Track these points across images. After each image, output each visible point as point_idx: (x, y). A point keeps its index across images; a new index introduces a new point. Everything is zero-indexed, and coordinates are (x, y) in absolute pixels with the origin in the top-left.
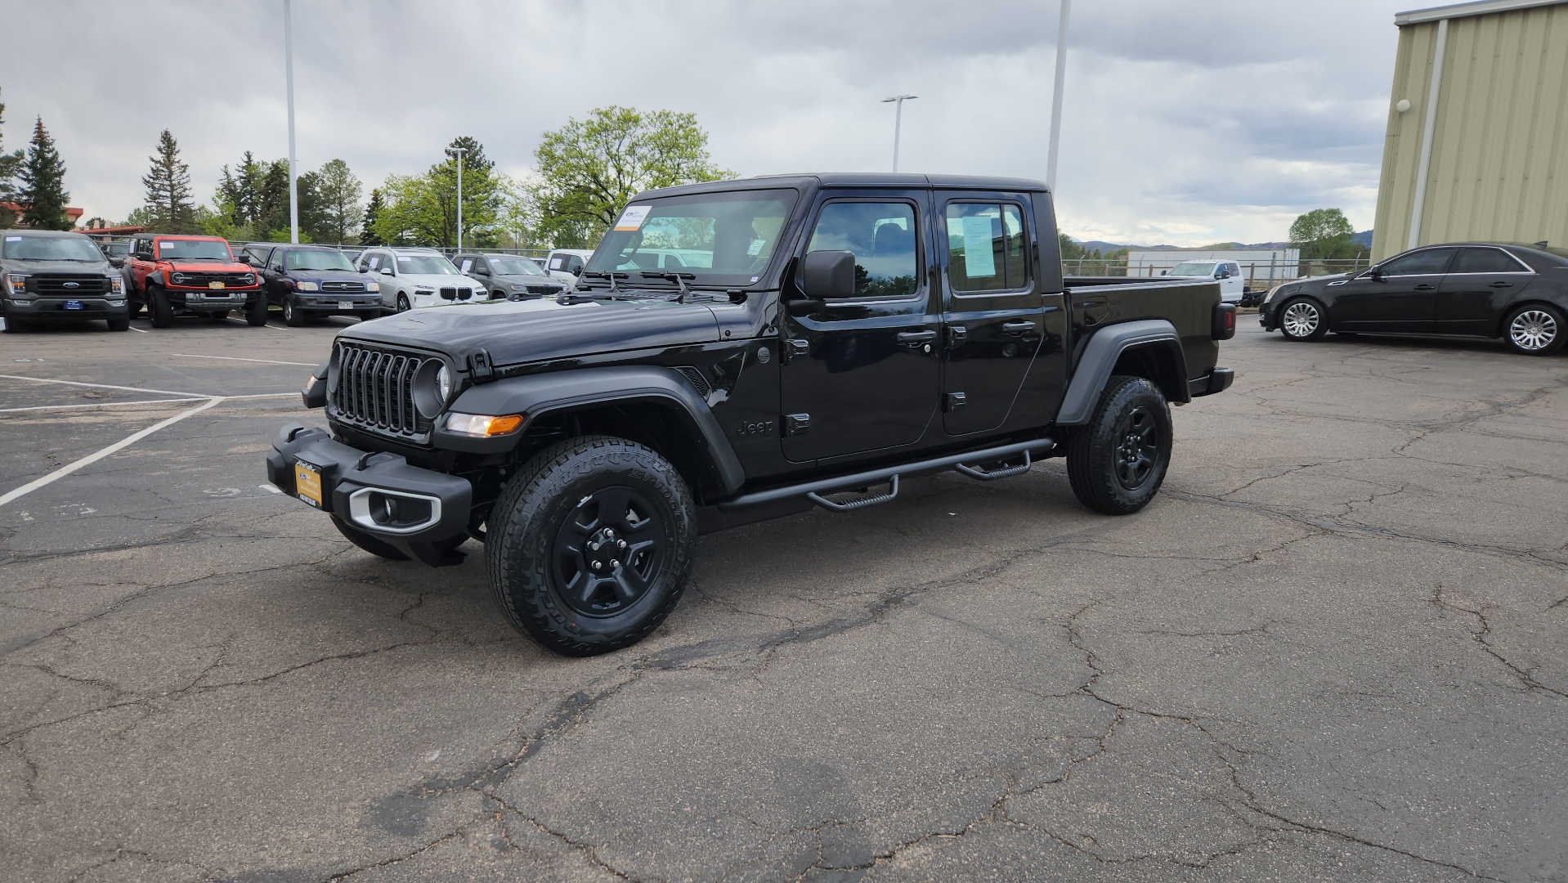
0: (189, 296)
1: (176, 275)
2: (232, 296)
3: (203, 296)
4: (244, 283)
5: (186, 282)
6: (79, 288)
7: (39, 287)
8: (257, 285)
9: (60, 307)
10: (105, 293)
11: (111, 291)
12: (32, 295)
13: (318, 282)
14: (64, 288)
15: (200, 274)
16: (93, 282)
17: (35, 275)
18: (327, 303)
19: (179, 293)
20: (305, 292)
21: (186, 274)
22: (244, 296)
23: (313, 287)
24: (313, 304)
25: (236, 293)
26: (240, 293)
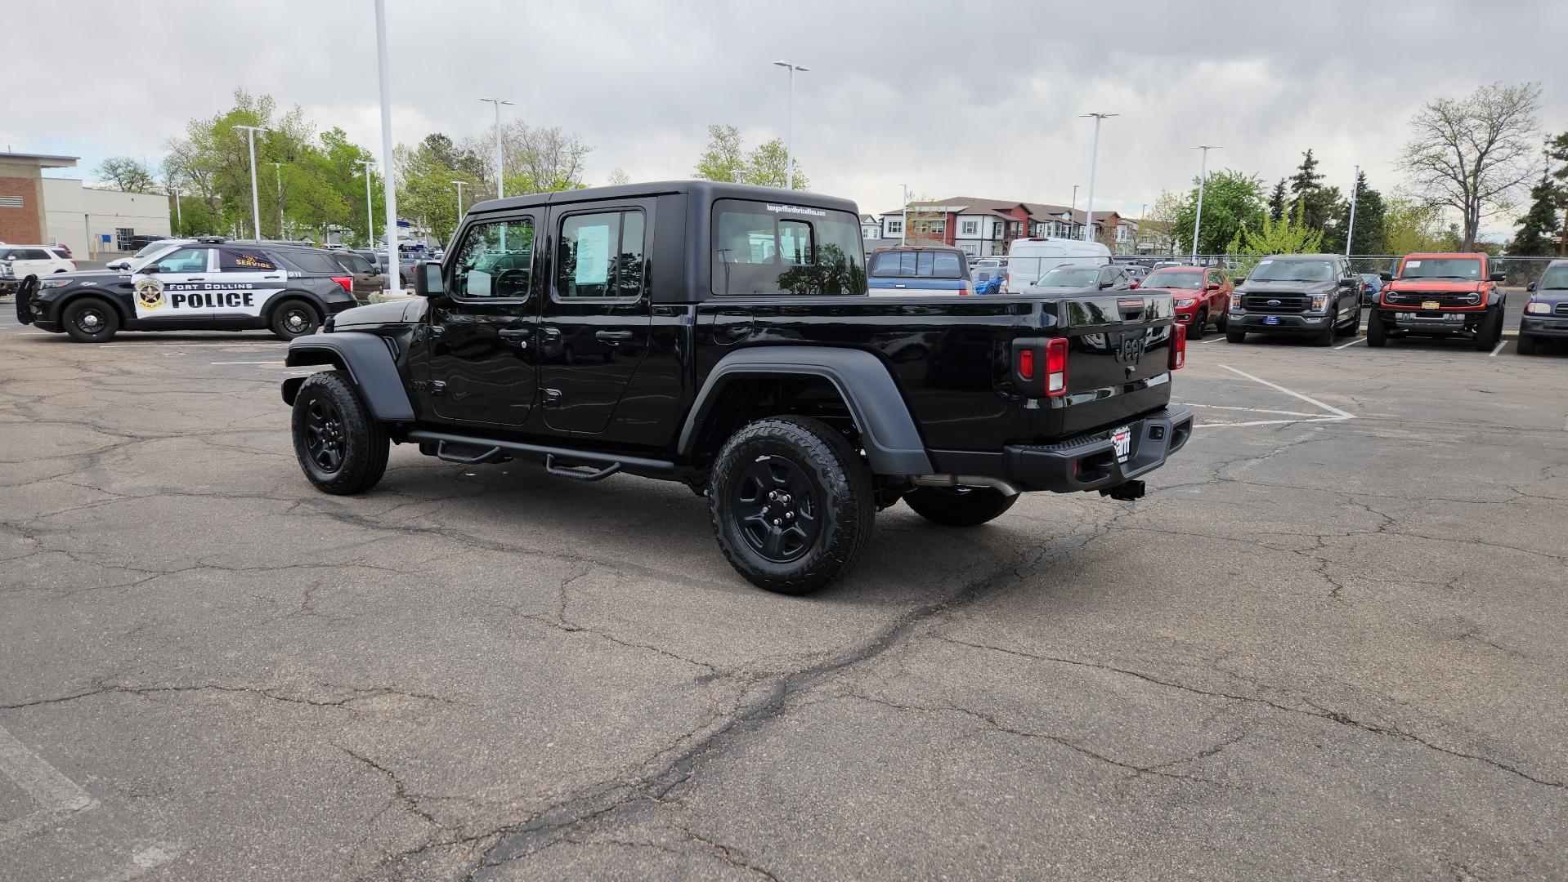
0: (1399, 315)
1: (1393, 294)
2: (1446, 316)
3: (1413, 316)
4: (1465, 303)
5: (1399, 302)
6: (1280, 305)
7: (1249, 304)
8: (1482, 305)
9: (1261, 321)
10: (1303, 310)
11: (1310, 309)
12: (1243, 311)
13: (1550, 303)
14: (1268, 305)
15: (1414, 293)
16: (1294, 301)
17: (1248, 294)
18: (1556, 328)
19: (1389, 312)
20: (1533, 314)
21: (1400, 293)
22: (1461, 317)
23: (1545, 309)
24: (1540, 328)
25: (1451, 314)
26: (1456, 314)
